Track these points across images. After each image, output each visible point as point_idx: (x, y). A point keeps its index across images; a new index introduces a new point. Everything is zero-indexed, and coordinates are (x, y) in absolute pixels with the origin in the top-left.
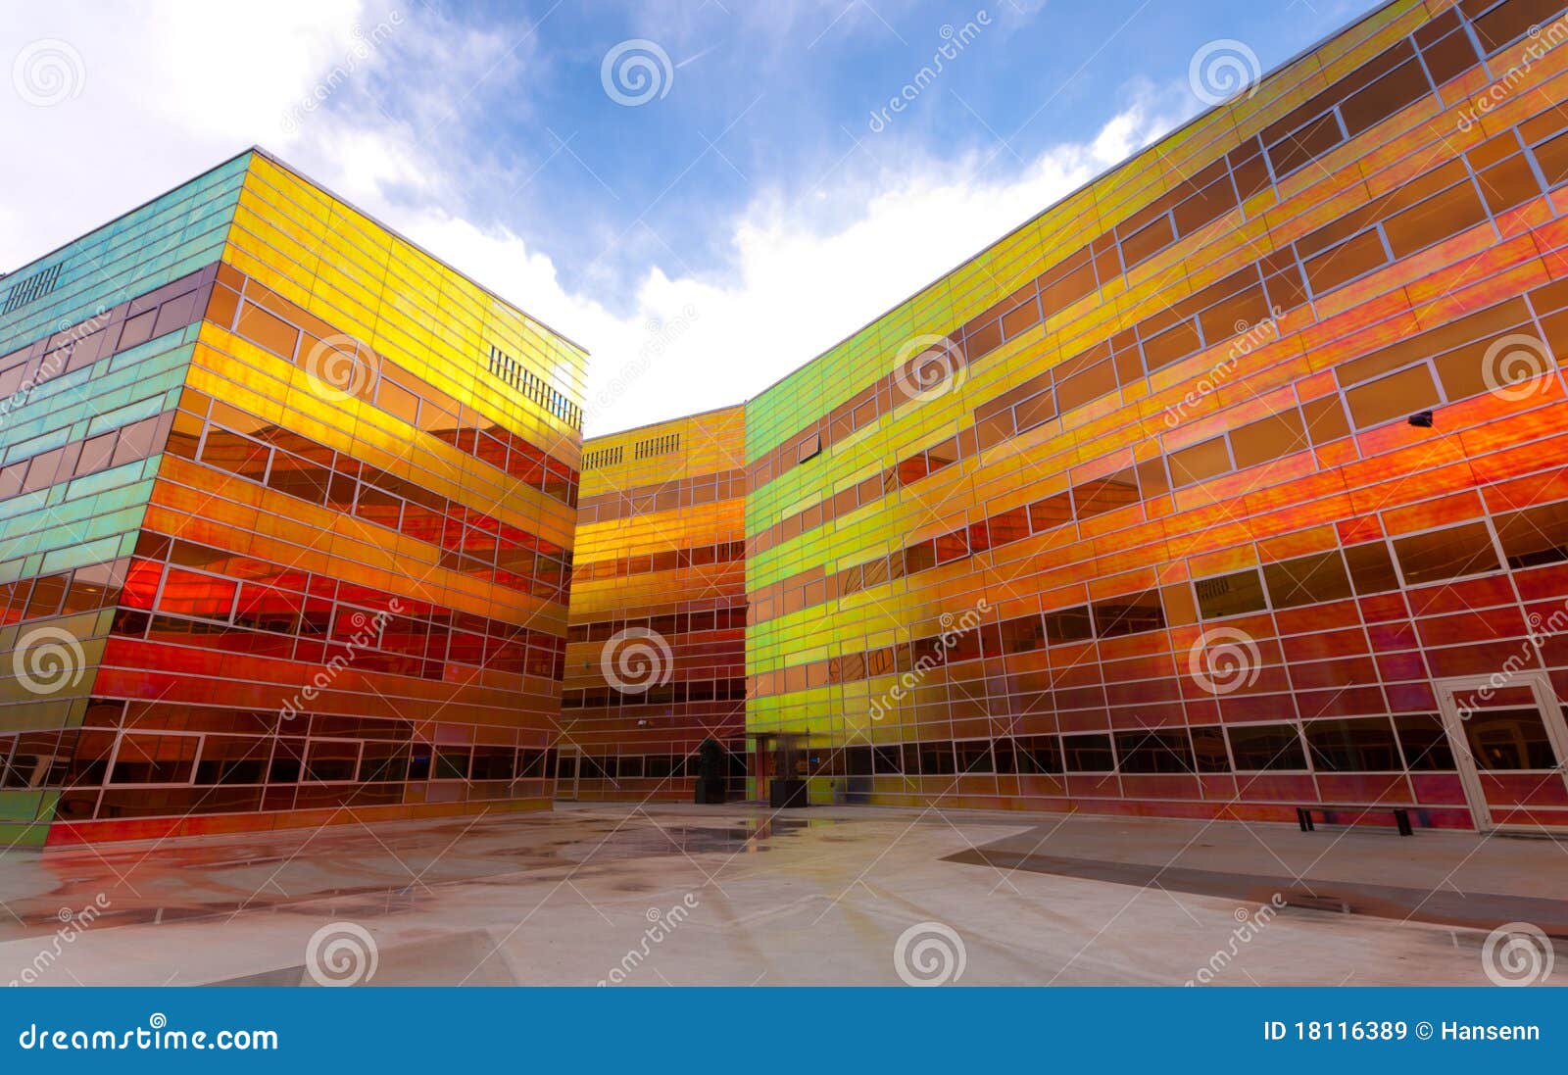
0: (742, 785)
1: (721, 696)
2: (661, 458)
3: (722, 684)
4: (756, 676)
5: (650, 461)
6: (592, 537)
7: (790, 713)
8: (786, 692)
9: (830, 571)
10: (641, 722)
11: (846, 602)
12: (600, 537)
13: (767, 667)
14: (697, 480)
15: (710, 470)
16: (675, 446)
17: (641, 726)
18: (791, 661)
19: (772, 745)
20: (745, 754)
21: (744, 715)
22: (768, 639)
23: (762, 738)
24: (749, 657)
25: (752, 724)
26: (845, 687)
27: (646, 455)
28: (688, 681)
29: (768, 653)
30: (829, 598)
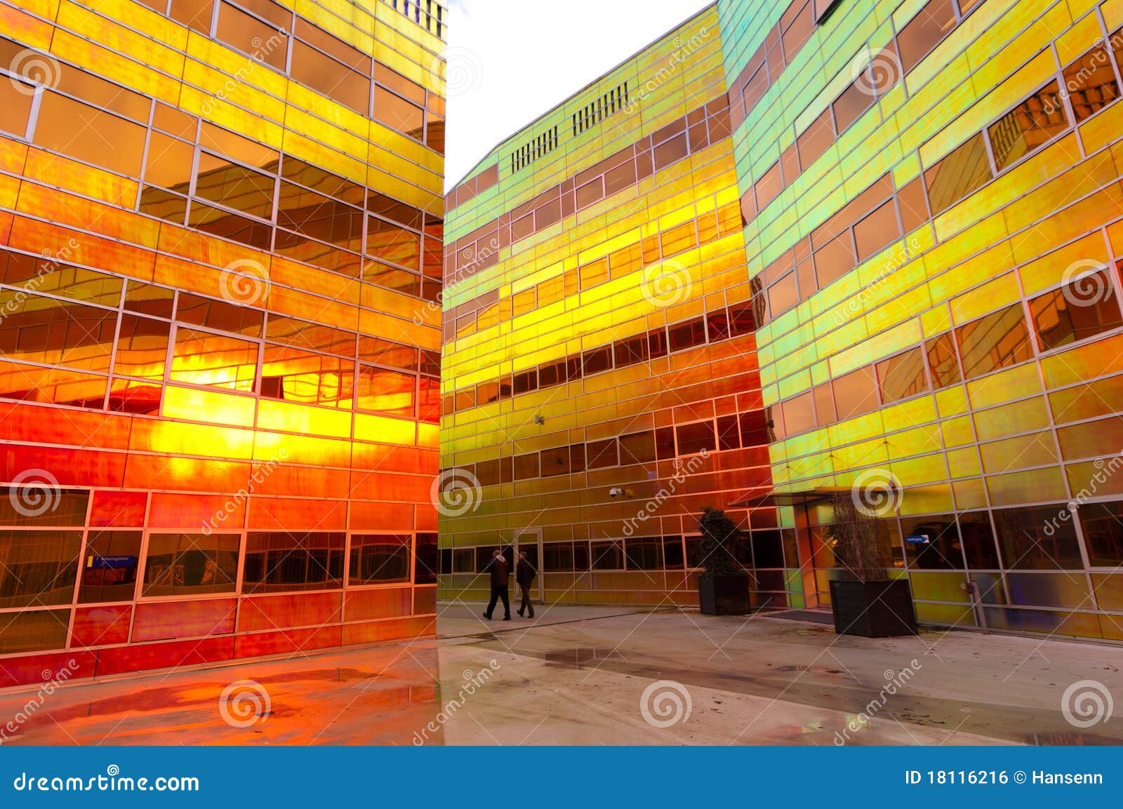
0: (778, 581)
1: (729, 442)
2: (607, 123)
3: (726, 424)
4: (782, 403)
5: (593, 131)
6: (529, 255)
7: (850, 456)
8: (839, 420)
9: (901, 179)
10: (613, 491)
11: (947, 223)
12: (540, 251)
13: (798, 385)
14: (657, 136)
15: (674, 116)
16: (623, 100)
17: (613, 496)
18: (841, 366)
19: (825, 514)
20: (778, 532)
21: (769, 470)
22: (793, 341)
23: (805, 502)
24: (765, 377)
25: (782, 480)
26: (972, 386)
27: (587, 127)
28: (675, 426)
29: (796, 362)
30: (910, 226)
